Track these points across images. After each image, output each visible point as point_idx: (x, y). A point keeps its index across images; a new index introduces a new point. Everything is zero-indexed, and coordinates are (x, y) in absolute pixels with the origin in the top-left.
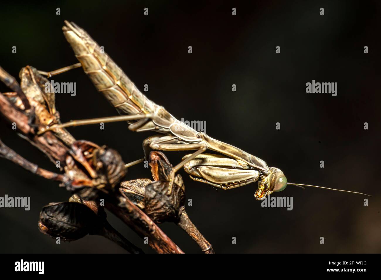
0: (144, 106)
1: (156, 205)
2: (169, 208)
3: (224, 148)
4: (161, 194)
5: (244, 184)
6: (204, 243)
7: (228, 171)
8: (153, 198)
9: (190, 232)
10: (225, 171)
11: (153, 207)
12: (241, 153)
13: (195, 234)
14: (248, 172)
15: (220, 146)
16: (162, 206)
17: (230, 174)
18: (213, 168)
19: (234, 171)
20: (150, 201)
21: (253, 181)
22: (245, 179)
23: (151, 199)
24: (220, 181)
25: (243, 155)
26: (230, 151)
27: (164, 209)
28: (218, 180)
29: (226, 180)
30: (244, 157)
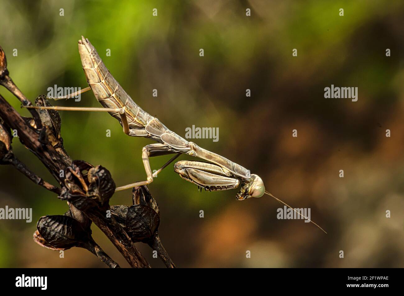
0: (137, 116)
1: (135, 225)
2: (146, 229)
3: (210, 157)
4: (140, 216)
5: (225, 189)
6: (171, 264)
7: (212, 176)
8: (134, 219)
9: (160, 254)
10: (210, 175)
11: (133, 226)
12: (226, 162)
13: (165, 256)
14: (230, 180)
15: (207, 155)
16: (140, 227)
17: (213, 179)
18: (200, 171)
19: (218, 177)
20: (131, 220)
21: (233, 188)
22: (226, 185)
23: (132, 219)
24: (204, 183)
25: (228, 164)
26: (216, 160)
27: (142, 229)
28: (203, 182)
29: (209, 184)
30: (228, 166)
